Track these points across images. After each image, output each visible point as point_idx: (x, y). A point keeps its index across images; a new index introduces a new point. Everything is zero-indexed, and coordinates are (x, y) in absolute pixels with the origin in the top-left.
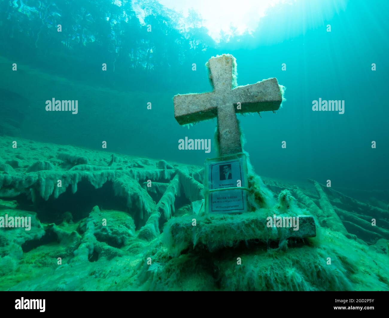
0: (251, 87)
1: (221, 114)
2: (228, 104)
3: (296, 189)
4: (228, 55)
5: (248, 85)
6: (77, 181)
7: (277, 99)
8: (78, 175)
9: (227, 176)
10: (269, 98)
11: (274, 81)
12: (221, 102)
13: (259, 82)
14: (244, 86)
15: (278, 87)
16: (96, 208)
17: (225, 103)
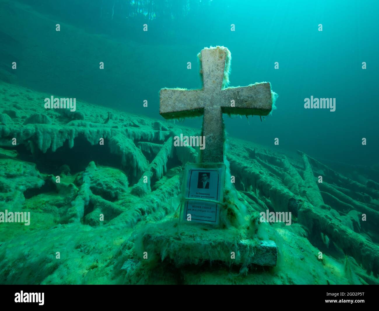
0: (242, 89)
1: (207, 116)
2: (215, 106)
3: (284, 158)
4: (223, 48)
5: (239, 87)
6: (74, 136)
7: (267, 107)
8: (74, 130)
9: (205, 184)
10: (259, 105)
11: (267, 86)
12: (208, 103)
13: (251, 85)
14: (234, 88)
15: (270, 94)
16: (93, 163)
17: (212, 105)
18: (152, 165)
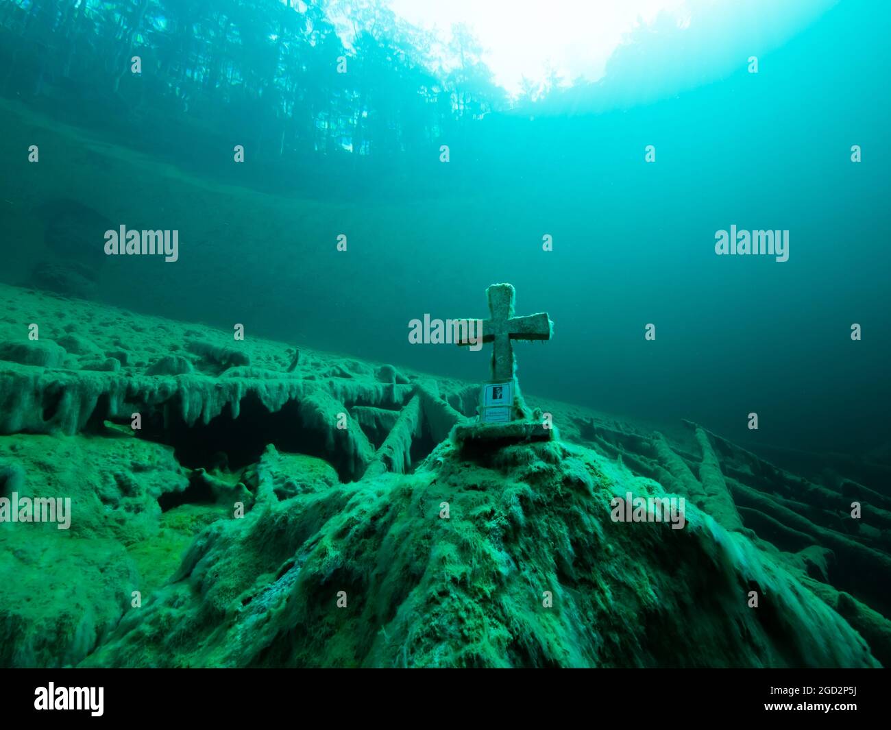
0: (525, 319)
1: (497, 341)
5: (523, 316)
6: (240, 396)
8: (241, 386)
9: (498, 395)
10: (538, 331)
11: (545, 316)
12: (497, 331)
13: (533, 315)
14: (520, 317)
15: (548, 323)
16: (271, 447)
17: (501, 332)
18: (384, 449)
